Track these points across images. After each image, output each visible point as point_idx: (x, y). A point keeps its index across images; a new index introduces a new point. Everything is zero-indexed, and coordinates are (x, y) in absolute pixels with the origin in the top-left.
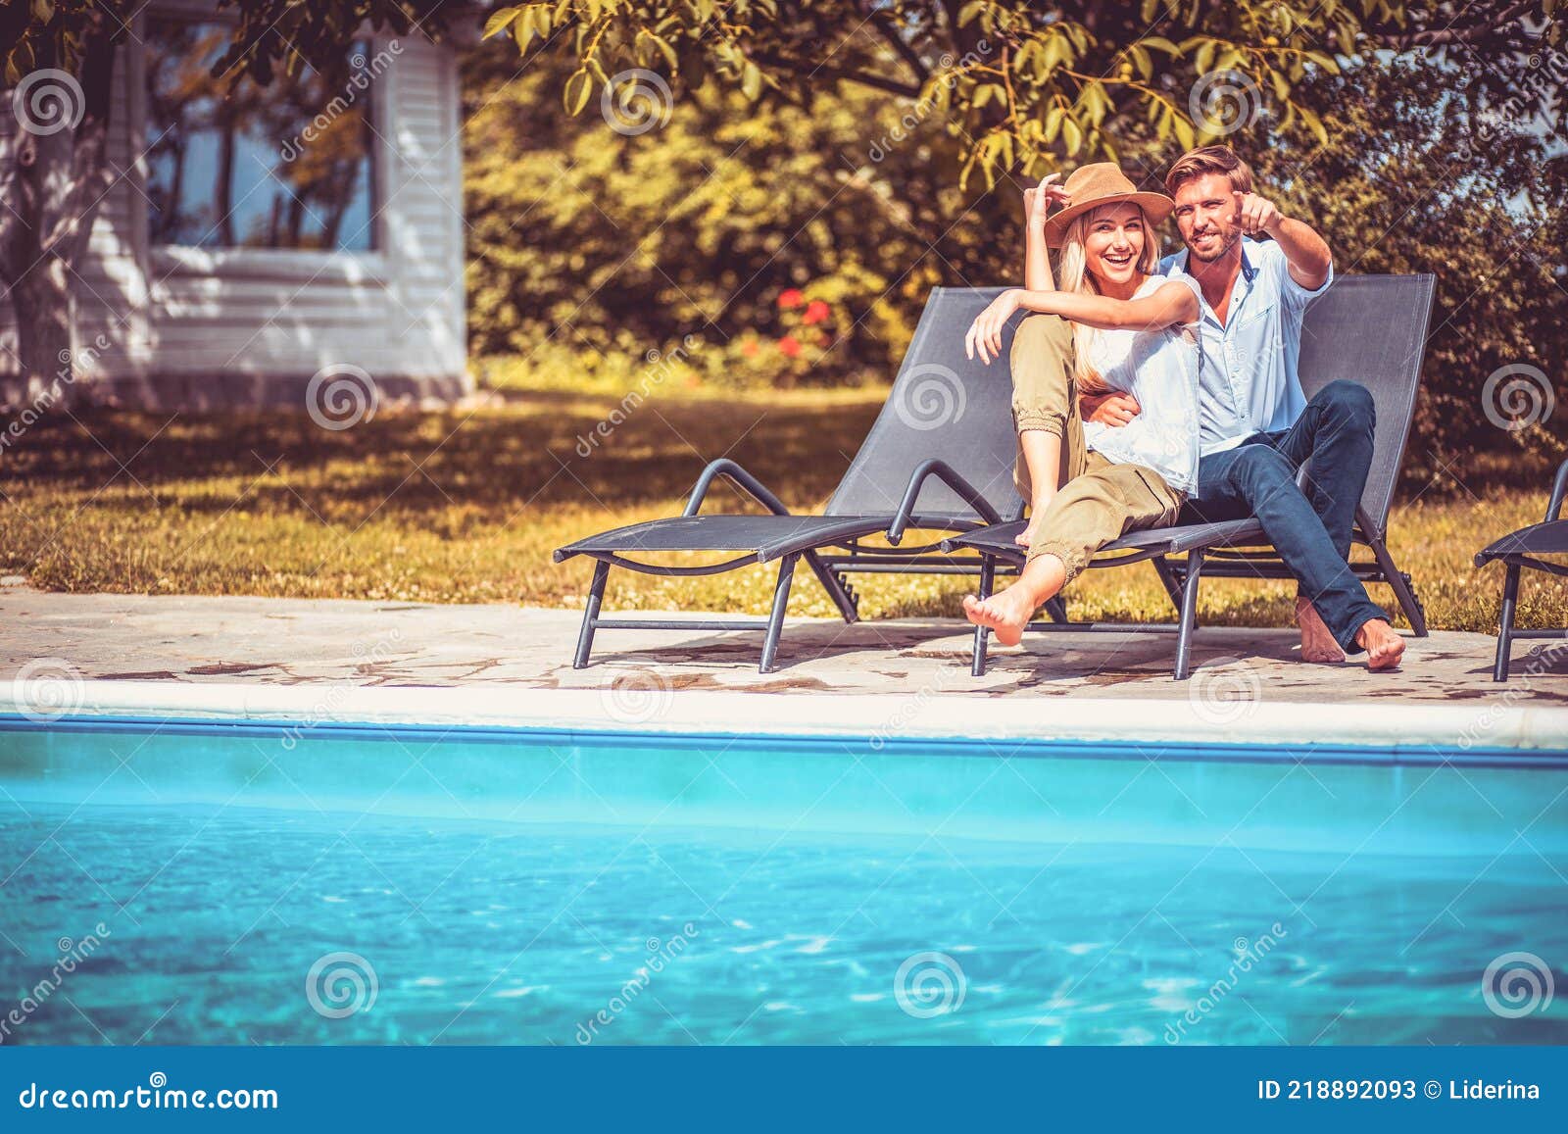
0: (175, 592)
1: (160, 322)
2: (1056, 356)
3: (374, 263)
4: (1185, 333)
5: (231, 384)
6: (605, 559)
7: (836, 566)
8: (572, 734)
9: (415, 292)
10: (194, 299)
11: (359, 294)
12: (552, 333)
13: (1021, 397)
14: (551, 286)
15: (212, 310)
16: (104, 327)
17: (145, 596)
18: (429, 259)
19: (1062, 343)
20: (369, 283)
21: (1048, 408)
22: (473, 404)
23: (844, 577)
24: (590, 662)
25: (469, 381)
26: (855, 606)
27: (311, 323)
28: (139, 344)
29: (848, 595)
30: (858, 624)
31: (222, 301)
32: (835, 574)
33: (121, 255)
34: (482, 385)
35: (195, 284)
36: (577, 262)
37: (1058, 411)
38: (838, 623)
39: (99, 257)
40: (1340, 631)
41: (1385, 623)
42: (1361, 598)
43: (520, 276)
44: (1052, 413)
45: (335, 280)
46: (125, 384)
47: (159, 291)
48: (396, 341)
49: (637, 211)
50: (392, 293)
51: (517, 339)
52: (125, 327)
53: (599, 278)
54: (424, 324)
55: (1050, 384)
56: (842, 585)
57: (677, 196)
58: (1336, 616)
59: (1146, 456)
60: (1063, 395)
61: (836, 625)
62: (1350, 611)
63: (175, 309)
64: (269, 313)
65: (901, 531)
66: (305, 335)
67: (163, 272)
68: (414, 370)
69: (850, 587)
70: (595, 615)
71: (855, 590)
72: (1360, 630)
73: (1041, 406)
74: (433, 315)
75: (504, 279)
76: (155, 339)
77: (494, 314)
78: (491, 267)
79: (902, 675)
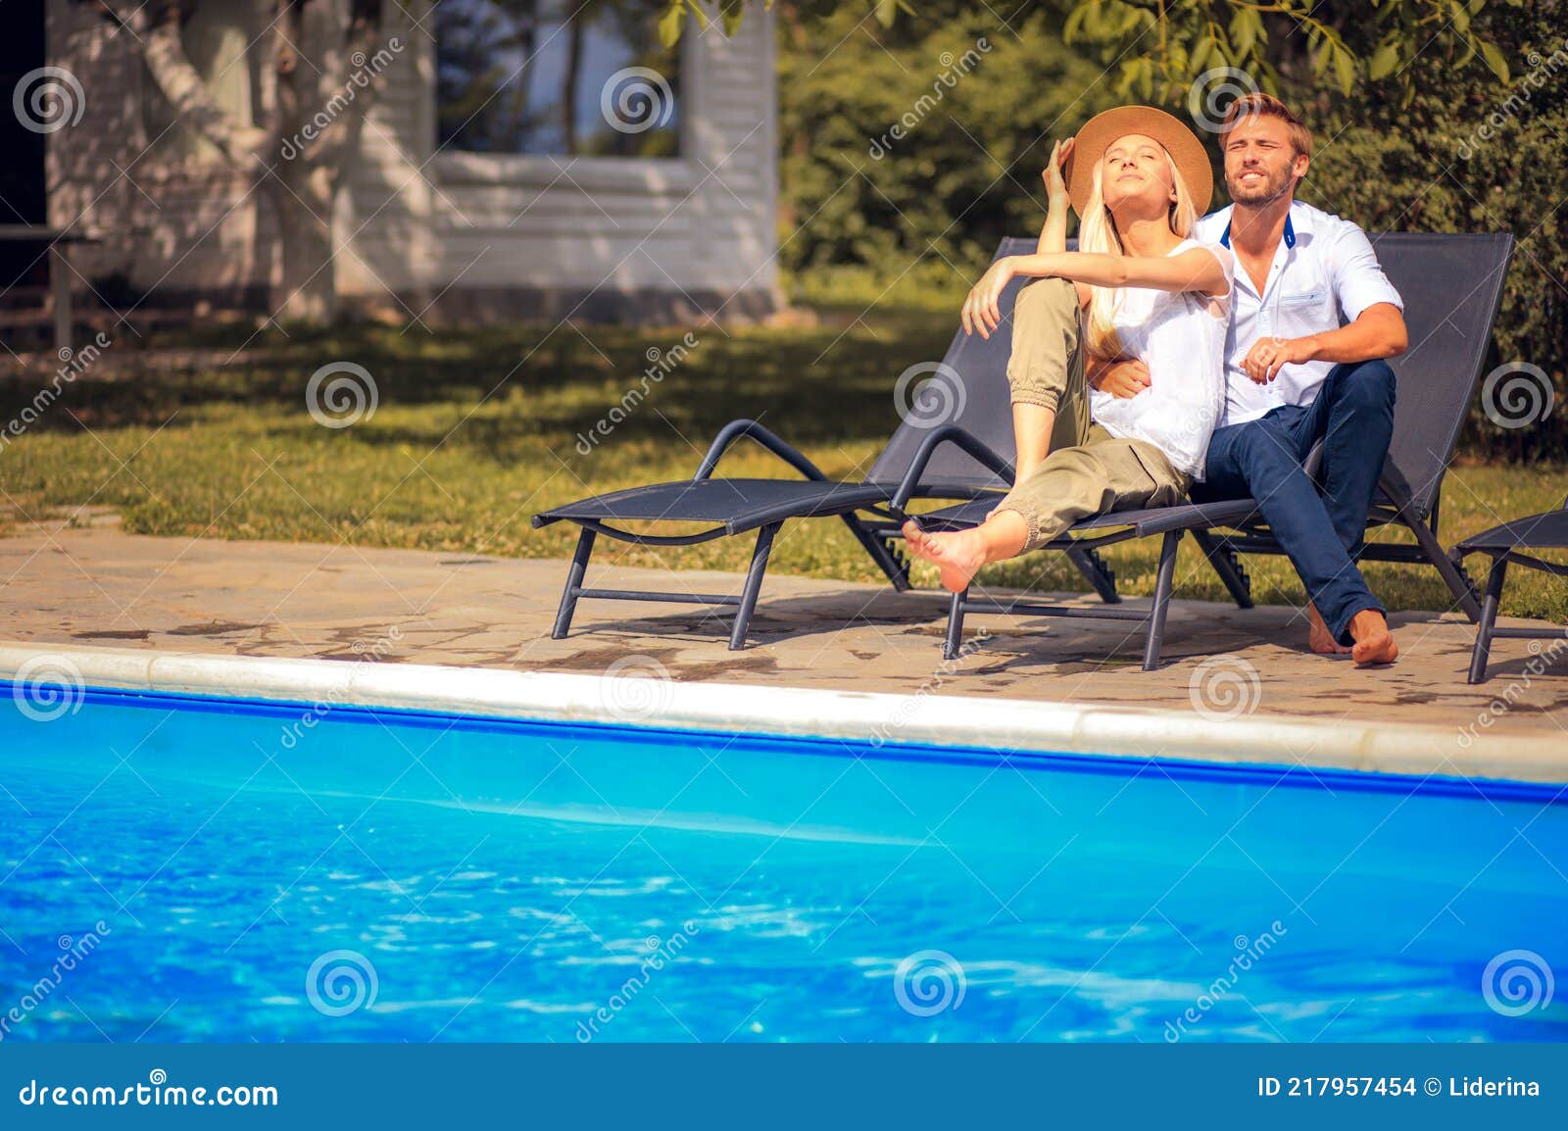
0: (254, 538)
1: (444, 231)
2: (1055, 325)
3: (677, 170)
4: (1212, 306)
5: (521, 300)
6: (591, 527)
7: (883, 532)
8: (450, 718)
9: (722, 203)
10: (482, 209)
11: (662, 203)
12: (902, 243)
13: (1016, 368)
14: (902, 193)
15: (500, 220)
16: (383, 236)
17: (224, 542)
18: (738, 168)
19: (1065, 312)
20: (676, 193)
21: (1040, 381)
22: (784, 323)
23: (893, 543)
24: (570, 633)
25: (780, 298)
26: (906, 573)
27: (609, 234)
28: (422, 258)
29: (898, 563)
30: (909, 592)
31: (513, 211)
32: (883, 539)
33: (402, 163)
34: (797, 303)
35: (484, 194)
36: (926, 168)
37: (1052, 384)
38: (887, 591)
39: (377, 165)
40: (1333, 622)
41: (1380, 615)
42: (1356, 588)
43: (867, 183)
44: (1044, 385)
45: (638, 189)
46: (404, 299)
47: (444, 200)
48: (703, 253)
49: (988, 116)
50: (698, 204)
51: (865, 250)
52: (406, 236)
53: (948, 184)
54: (732, 236)
55: (1046, 356)
56: (891, 551)
57: (1028, 101)
58: (1329, 605)
59: (1148, 432)
60: (1061, 367)
61: (886, 594)
62: (1343, 601)
63: (462, 219)
64: (563, 223)
65: (904, 502)
66: (601, 247)
67: (448, 181)
68: (718, 283)
69: (901, 553)
70: (578, 582)
71: (906, 556)
72: (1351, 621)
73: (1034, 378)
74: (743, 227)
75: (851, 183)
76: (441, 248)
77: (840, 222)
78: (838, 172)
79: (871, 656)
